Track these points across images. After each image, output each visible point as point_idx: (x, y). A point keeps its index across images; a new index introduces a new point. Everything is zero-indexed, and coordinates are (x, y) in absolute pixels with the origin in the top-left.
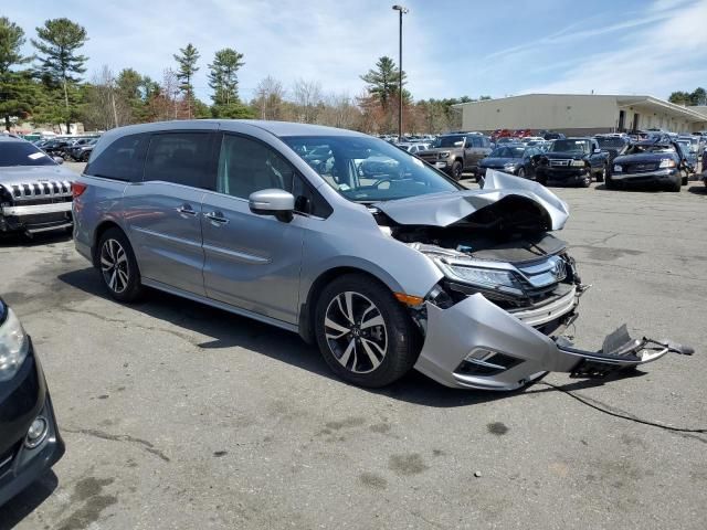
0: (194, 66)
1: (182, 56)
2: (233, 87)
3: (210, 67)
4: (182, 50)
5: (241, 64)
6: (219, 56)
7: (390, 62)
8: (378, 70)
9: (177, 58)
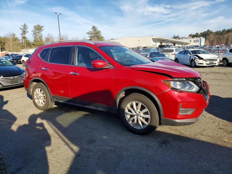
0: (27, 31)
1: (22, 28)
2: (41, 37)
3: (32, 31)
4: (22, 26)
5: (43, 30)
6: (35, 27)
7: (96, 28)
8: (92, 30)
9: (21, 29)
